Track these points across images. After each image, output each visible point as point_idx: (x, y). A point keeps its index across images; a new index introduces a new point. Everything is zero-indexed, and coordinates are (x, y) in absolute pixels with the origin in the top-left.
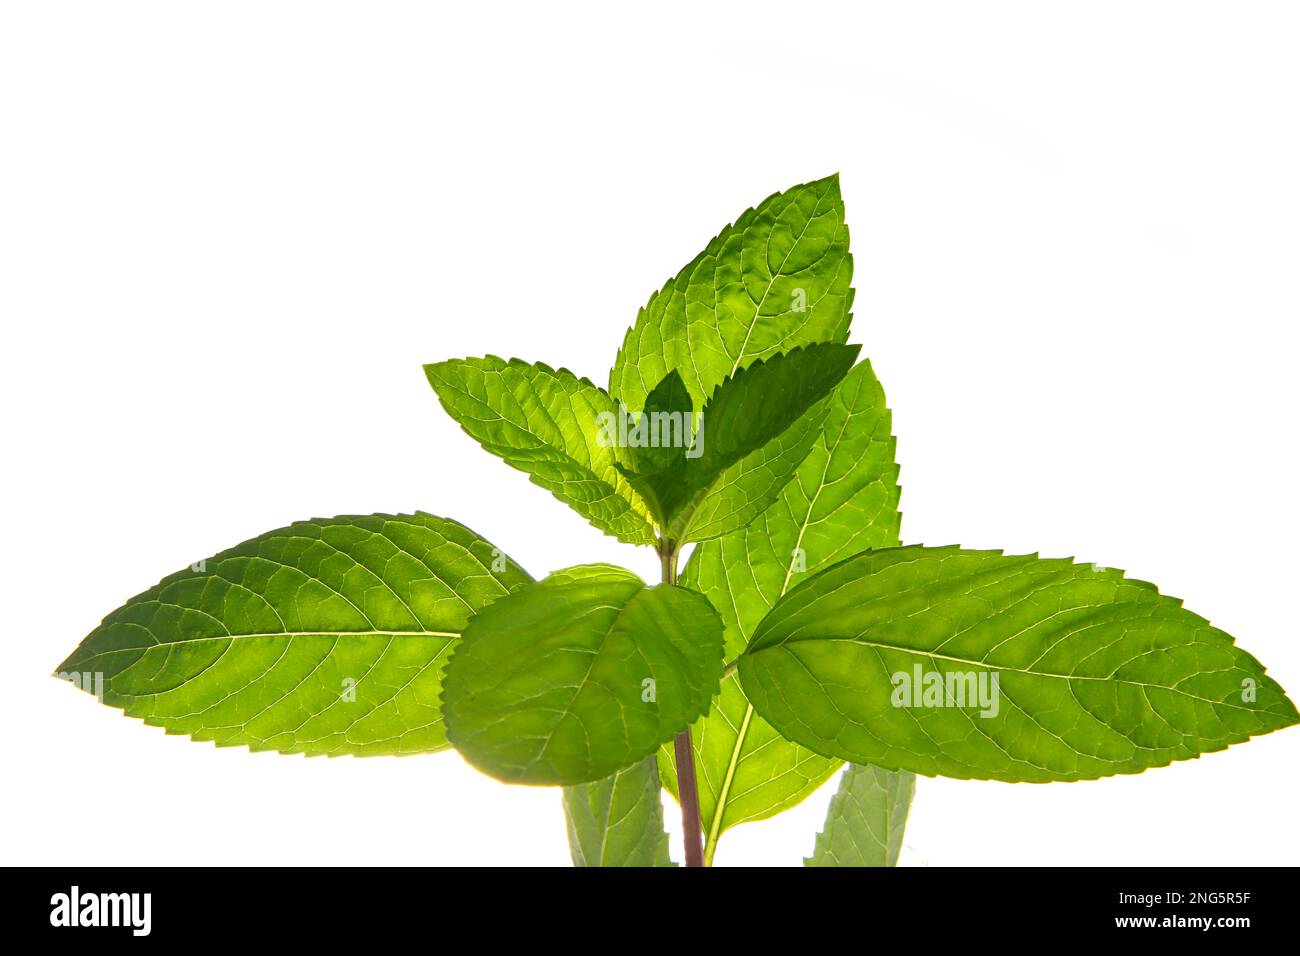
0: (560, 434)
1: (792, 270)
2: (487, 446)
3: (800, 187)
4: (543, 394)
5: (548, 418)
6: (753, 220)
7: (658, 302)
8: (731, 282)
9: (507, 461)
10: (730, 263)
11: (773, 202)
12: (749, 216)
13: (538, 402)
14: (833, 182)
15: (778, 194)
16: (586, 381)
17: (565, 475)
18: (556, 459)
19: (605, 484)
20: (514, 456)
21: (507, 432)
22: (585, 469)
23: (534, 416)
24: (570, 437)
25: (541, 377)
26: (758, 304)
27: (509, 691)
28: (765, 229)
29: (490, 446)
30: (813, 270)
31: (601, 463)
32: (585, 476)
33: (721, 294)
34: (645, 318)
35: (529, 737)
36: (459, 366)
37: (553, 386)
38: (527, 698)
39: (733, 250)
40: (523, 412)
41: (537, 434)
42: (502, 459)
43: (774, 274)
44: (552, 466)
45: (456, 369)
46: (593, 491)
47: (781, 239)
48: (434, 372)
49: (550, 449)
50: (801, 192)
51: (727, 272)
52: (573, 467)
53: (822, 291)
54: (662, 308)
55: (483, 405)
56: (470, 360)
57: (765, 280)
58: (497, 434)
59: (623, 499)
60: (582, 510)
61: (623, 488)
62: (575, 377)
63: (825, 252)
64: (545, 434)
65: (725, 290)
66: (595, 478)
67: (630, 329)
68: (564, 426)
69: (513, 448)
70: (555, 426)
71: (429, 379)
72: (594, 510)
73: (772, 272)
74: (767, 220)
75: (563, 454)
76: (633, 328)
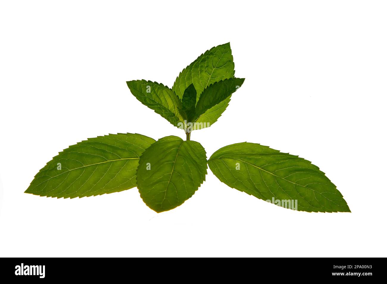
0: (161, 100)
1: (219, 67)
2: (143, 103)
3: (220, 46)
4: (156, 90)
5: (157, 96)
6: (209, 53)
7: (185, 72)
8: (203, 69)
9: (148, 107)
10: (202, 64)
11: (213, 49)
12: (208, 52)
13: (155, 92)
14: (228, 45)
15: (214, 47)
16: (167, 87)
17: (163, 110)
18: (161, 106)
19: (173, 113)
20: (150, 106)
21: (147, 100)
22: (167, 109)
23: (154, 96)
24: (163, 101)
25: (155, 85)
26: (210, 75)
27: (154, 177)
28: (211, 56)
29: (144, 103)
30: (224, 67)
31: (171, 108)
32: (168, 111)
33: (201, 72)
34: (181, 75)
35: (161, 192)
36: (135, 82)
37: (159, 88)
38: (159, 179)
39: (204, 61)
40: (151, 95)
41: (155, 100)
42: (147, 106)
43: (214, 68)
44: (160, 108)
45: (134, 83)
46: (171, 115)
47: (216, 59)
48: (128, 83)
49: (158, 104)
50: (220, 47)
51: (202, 66)
52: (165, 108)
53: (227, 72)
54: (185, 73)
55: (141, 92)
56: (138, 81)
57: (212, 69)
58: (145, 100)
59: (178, 117)
60: (168, 120)
61: (177, 115)
62: (164, 86)
63: (227, 62)
64: (157, 100)
65: (201, 71)
66: (171, 112)
67: (177, 77)
68: (161, 98)
69: (149, 104)
70: (160, 99)
71: (128, 85)
72: (171, 120)
73: (214, 67)
74: (212, 54)
75: (162, 105)
76: (178, 77)
